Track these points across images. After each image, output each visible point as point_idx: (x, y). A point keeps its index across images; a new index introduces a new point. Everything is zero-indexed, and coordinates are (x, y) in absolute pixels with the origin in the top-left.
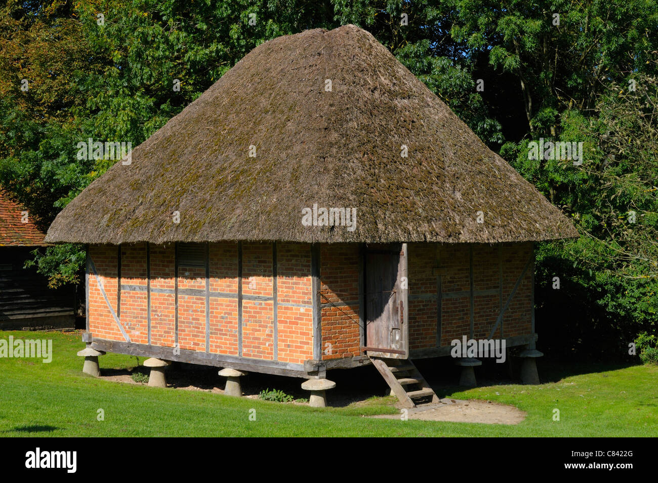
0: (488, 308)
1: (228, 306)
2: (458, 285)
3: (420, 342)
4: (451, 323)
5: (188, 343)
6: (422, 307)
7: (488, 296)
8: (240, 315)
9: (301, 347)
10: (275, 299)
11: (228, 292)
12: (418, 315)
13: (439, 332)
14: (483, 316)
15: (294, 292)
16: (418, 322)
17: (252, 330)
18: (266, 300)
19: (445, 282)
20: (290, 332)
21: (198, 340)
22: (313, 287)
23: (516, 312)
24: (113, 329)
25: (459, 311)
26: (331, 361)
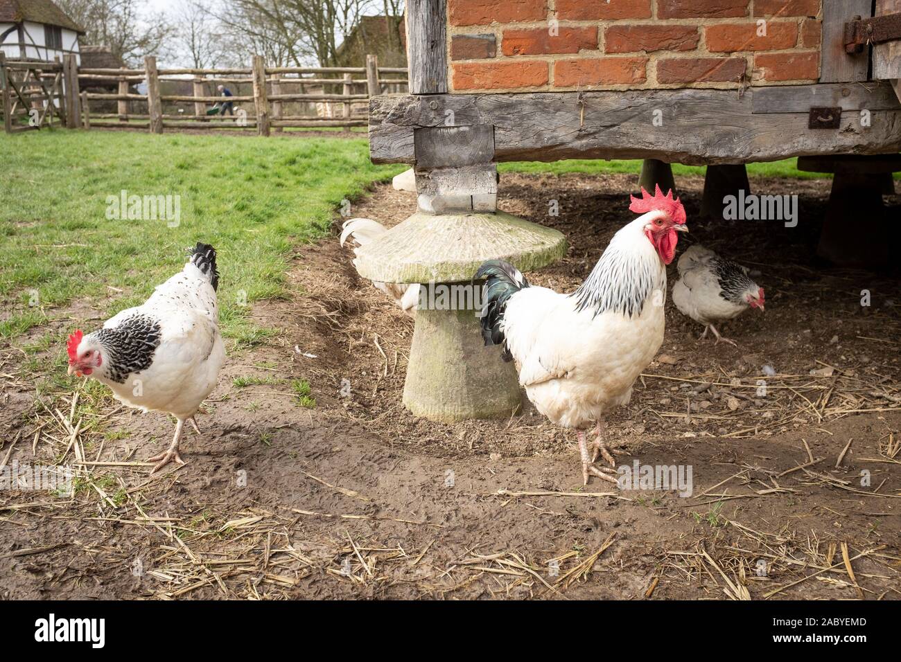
26: (541, 107)
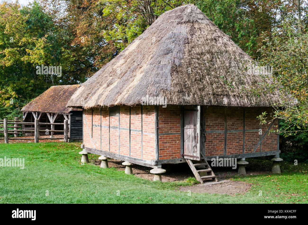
0: (253, 138)
1: (126, 134)
2: (236, 127)
3: (215, 153)
4: (232, 144)
5: (113, 150)
6: (216, 136)
7: (253, 132)
8: (130, 138)
9: (151, 153)
10: (142, 131)
11: (126, 128)
12: (213, 140)
13: (225, 148)
14: (250, 141)
15: (149, 128)
16: (214, 143)
17: (134, 145)
18: (139, 131)
19: (229, 125)
20: (147, 146)
21: (116, 149)
22: (155, 125)
23: (269, 140)
24: (90, 143)
25: (237, 139)
26: (164, 160)
